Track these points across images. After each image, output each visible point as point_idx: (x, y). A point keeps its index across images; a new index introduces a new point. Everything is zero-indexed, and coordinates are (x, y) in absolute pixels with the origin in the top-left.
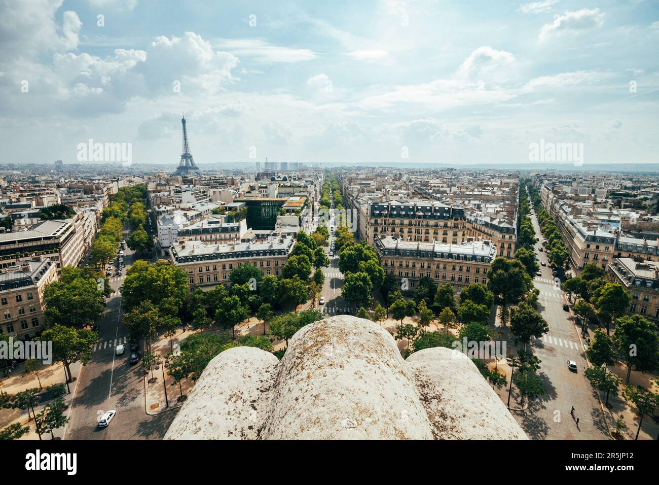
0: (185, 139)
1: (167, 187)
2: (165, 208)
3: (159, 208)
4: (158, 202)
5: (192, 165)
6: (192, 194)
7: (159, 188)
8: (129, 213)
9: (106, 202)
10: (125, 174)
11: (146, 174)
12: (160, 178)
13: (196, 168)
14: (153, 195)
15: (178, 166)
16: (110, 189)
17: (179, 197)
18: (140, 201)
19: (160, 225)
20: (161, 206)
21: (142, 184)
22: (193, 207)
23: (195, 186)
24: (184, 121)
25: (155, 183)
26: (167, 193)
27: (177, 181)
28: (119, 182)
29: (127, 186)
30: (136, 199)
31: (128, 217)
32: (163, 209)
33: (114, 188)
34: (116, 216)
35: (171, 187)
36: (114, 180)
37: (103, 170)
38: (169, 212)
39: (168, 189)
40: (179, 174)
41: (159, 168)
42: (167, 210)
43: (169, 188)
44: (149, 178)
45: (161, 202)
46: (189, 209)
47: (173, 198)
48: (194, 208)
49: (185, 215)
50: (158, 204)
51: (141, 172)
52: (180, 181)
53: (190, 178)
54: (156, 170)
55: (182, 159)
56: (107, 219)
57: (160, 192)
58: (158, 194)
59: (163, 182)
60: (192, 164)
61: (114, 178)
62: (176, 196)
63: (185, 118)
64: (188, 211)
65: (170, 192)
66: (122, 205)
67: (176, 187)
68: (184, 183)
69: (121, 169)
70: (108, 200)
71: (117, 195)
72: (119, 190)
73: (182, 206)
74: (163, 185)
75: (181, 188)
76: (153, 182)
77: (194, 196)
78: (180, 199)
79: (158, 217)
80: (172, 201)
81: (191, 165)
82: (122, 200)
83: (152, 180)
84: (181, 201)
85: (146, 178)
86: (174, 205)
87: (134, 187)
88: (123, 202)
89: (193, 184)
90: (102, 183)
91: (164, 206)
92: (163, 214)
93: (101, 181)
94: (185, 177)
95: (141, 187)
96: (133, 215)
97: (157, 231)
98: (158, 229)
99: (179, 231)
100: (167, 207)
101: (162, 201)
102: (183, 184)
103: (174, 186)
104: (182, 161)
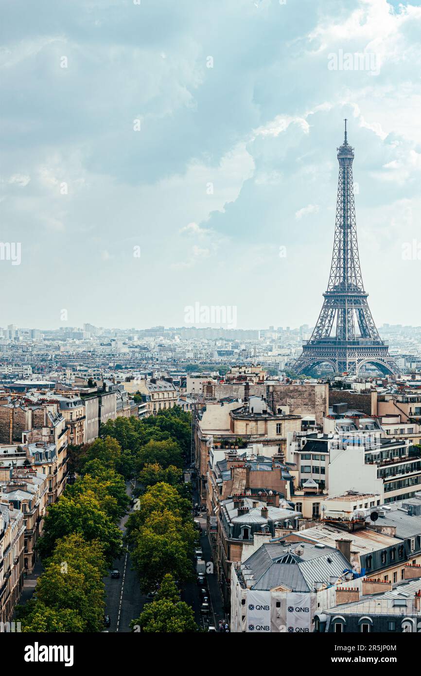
0: (345, 227)
1: (272, 425)
2: (264, 513)
3: (242, 512)
4: (238, 487)
5: (364, 334)
6: (369, 460)
7: (241, 428)
8: (133, 526)
9: (60, 475)
10: (119, 367)
11: (190, 368)
12: (247, 388)
13: (380, 347)
14: (220, 455)
15: (308, 337)
16: (73, 425)
17: (316, 470)
18: (170, 479)
19: (243, 584)
20: (248, 503)
21: (177, 410)
22: (374, 516)
23: (376, 426)
24: (345, 156)
25: (229, 407)
26: (270, 452)
27: (311, 403)
28: (104, 399)
29: (127, 415)
30: (156, 467)
31: (130, 541)
32: (254, 517)
33: (85, 423)
34: (90, 535)
35: (286, 425)
36: (91, 390)
37: (52, 354)
38: (279, 534)
39: (272, 435)
40: (308, 371)
41: (236, 347)
42: (270, 523)
43: (279, 430)
44: (209, 387)
45: (247, 489)
46: (358, 526)
47: (292, 473)
48: (379, 522)
49: (344, 548)
50: (239, 492)
51: (175, 362)
52: (319, 401)
53: (358, 387)
54: (229, 353)
55: (325, 307)
56: (60, 544)
57: (244, 446)
58: (240, 452)
59: (258, 404)
60: (363, 328)
61: (91, 384)
62: (303, 463)
63: (350, 144)
64: (352, 531)
65: (281, 443)
66: (112, 491)
67: (306, 425)
68: (335, 409)
69: (107, 350)
70: (64, 467)
71: (94, 450)
72: (103, 430)
73: (330, 507)
74: (256, 417)
75: (321, 429)
76: (222, 402)
77: (374, 468)
78: (319, 477)
79: (234, 549)
80: (288, 487)
81: (357, 332)
82: (112, 472)
83: (219, 395)
84: (322, 485)
85: (194, 385)
86: (295, 501)
87: (150, 422)
88: (114, 479)
89: (369, 415)
90: (52, 402)
91: (261, 505)
92: (259, 541)
93: (50, 396)
94: (339, 384)
95: (176, 420)
96: (148, 533)
97: (227, 609)
98: (235, 600)
99: (322, 618)
100: (271, 509)
101: (252, 486)
102: (330, 412)
103: (299, 422)
104: (322, 318)
